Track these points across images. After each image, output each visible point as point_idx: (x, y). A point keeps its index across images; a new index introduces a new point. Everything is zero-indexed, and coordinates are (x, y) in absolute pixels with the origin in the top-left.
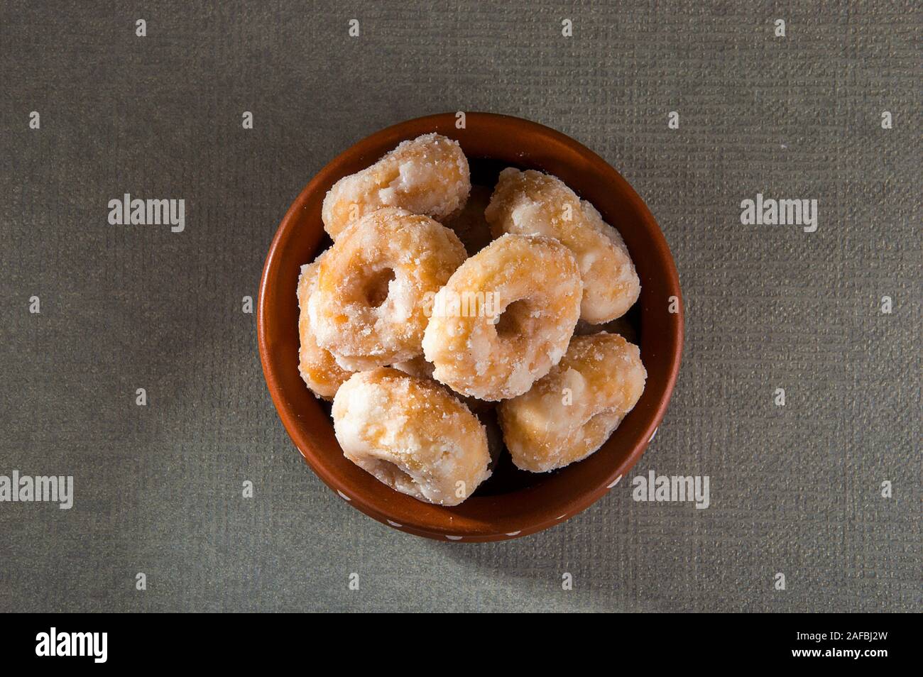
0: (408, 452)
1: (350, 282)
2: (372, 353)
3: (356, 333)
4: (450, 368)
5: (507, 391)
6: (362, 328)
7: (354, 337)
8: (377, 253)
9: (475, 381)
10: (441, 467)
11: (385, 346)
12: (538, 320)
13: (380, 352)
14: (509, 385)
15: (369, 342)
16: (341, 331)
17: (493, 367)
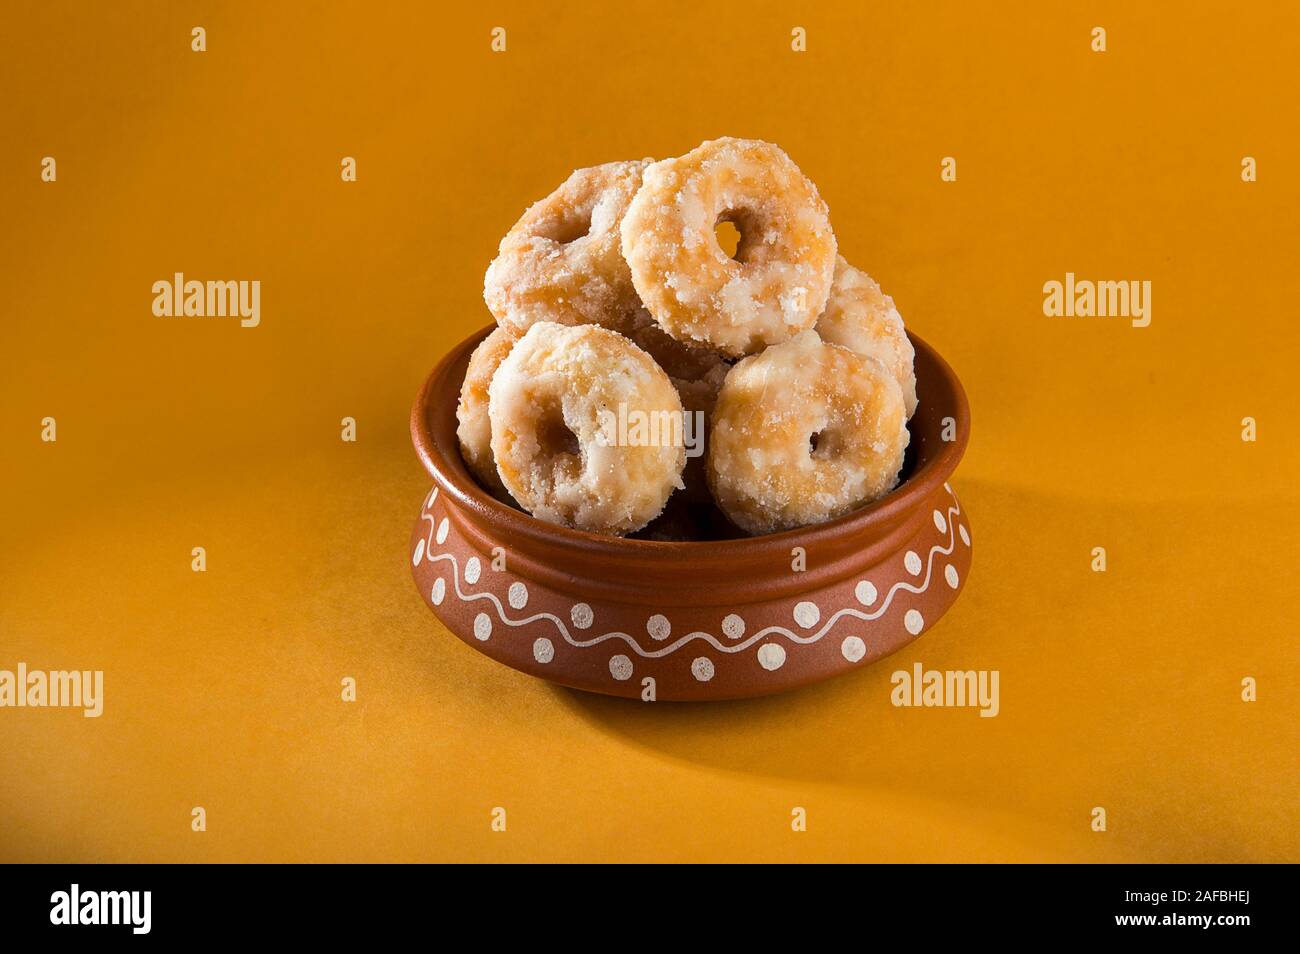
0: (579, 359)
1: (544, 223)
2: (556, 278)
3: (540, 260)
4: (650, 234)
5: (718, 303)
6: (549, 253)
7: (536, 265)
8: (586, 182)
9: (680, 260)
10: (618, 381)
11: (572, 268)
12: (771, 248)
13: (567, 274)
14: (723, 293)
15: (554, 267)
16: (521, 260)
17: (704, 255)
